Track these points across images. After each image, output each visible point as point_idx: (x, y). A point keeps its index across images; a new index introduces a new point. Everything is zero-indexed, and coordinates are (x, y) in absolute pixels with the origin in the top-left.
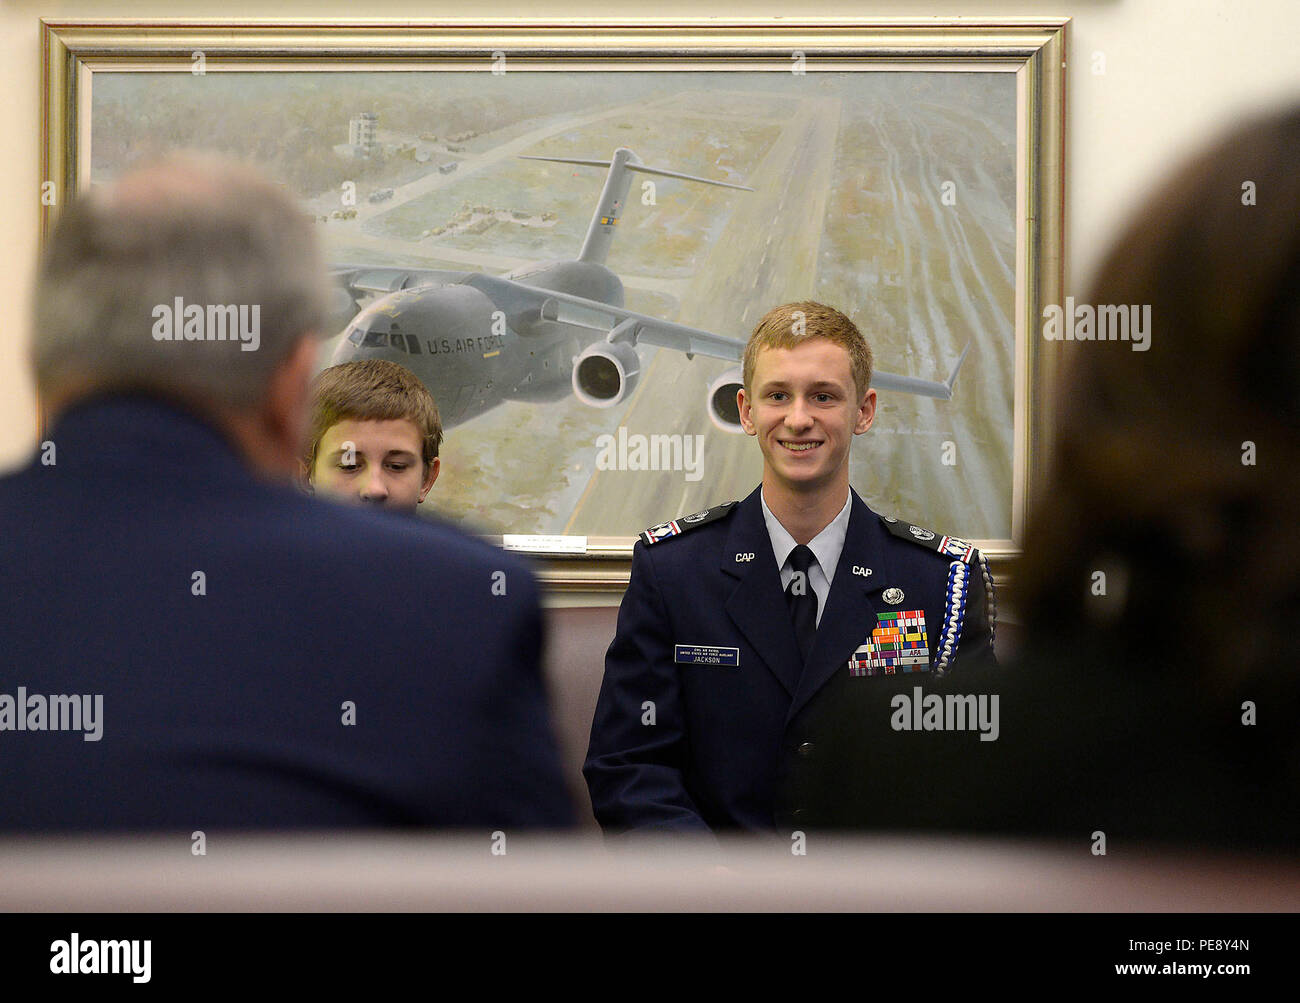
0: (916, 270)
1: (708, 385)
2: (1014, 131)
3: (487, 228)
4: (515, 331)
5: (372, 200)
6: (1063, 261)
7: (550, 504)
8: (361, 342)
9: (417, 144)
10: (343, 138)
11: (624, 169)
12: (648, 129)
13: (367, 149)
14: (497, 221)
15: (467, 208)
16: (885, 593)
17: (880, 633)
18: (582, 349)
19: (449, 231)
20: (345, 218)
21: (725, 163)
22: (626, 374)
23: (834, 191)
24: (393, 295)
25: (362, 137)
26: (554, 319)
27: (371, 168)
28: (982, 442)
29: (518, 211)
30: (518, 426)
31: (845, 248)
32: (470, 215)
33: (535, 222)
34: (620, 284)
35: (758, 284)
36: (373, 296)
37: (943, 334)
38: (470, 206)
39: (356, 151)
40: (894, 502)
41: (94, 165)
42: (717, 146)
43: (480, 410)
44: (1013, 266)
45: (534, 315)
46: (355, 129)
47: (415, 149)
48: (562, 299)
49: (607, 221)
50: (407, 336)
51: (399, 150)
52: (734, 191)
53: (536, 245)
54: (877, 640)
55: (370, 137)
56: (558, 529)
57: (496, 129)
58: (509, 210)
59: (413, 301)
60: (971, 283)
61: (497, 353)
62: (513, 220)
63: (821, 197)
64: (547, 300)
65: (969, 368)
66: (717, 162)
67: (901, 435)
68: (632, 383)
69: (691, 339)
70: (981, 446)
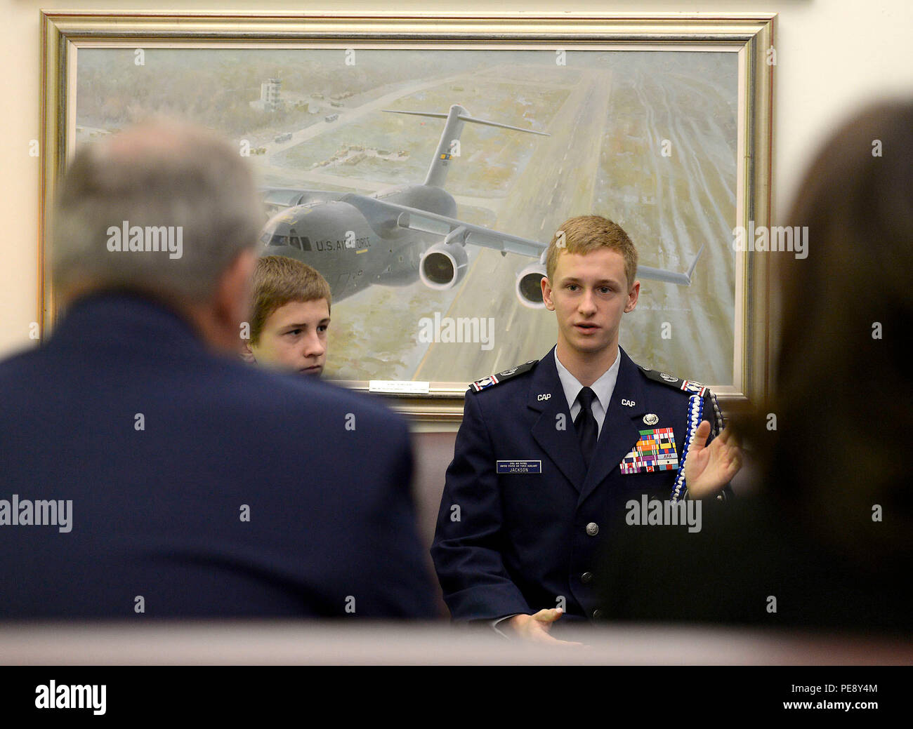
0: (666, 193)
1: (517, 274)
2: (736, 94)
3: (359, 161)
4: (379, 235)
5: (277, 141)
6: (770, 187)
7: (404, 359)
8: (268, 242)
9: (310, 101)
10: (256, 97)
11: (457, 120)
12: (474, 91)
13: (273, 104)
14: (366, 157)
15: (345, 147)
16: (644, 418)
17: (641, 444)
18: (427, 249)
19: (332, 163)
20: (258, 154)
21: (529, 116)
22: (458, 266)
23: (608, 136)
24: (291, 209)
25: (270, 95)
26: (407, 226)
27: (277, 117)
28: (712, 316)
29: (382, 150)
30: (380, 303)
31: (614, 177)
32: (346, 152)
33: (394, 157)
34: (454, 201)
35: (552, 202)
36: (277, 210)
37: (685, 239)
38: (346, 145)
39: (266, 106)
40: (649, 359)
41: (79, 115)
42: (524, 103)
43: (353, 291)
44: (734, 191)
45: (392, 224)
46: (265, 89)
47: (307, 105)
48: (412, 213)
49: (445, 157)
50: (302, 238)
51: (297, 105)
52: (536, 135)
53: (394, 174)
54: (640, 449)
55: (276, 95)
56: (409, 377)
57: (365, 91)
58: (375, 148)
59: (306, 213)
60: (705, 203)
61: (366, 250)
62: (377, 155)
63: (598, 140)
64: (402, 213)
65: (703, 263)
66: (524, 115)
67: (654, 311)
68: (462, 272)
69: (504, 241)
70: (711, 319)
